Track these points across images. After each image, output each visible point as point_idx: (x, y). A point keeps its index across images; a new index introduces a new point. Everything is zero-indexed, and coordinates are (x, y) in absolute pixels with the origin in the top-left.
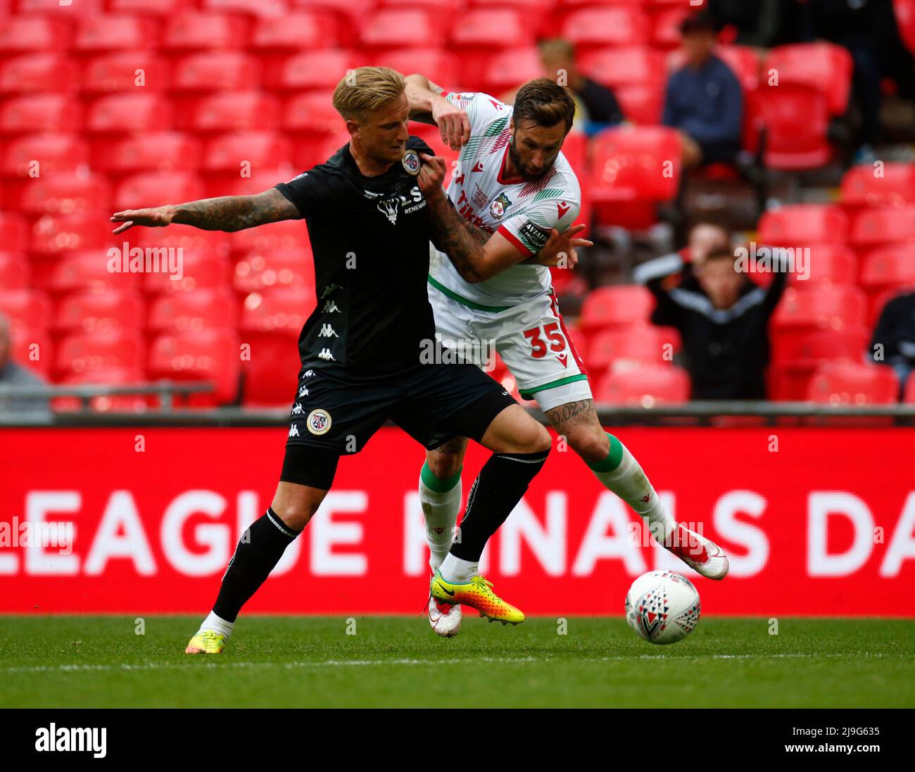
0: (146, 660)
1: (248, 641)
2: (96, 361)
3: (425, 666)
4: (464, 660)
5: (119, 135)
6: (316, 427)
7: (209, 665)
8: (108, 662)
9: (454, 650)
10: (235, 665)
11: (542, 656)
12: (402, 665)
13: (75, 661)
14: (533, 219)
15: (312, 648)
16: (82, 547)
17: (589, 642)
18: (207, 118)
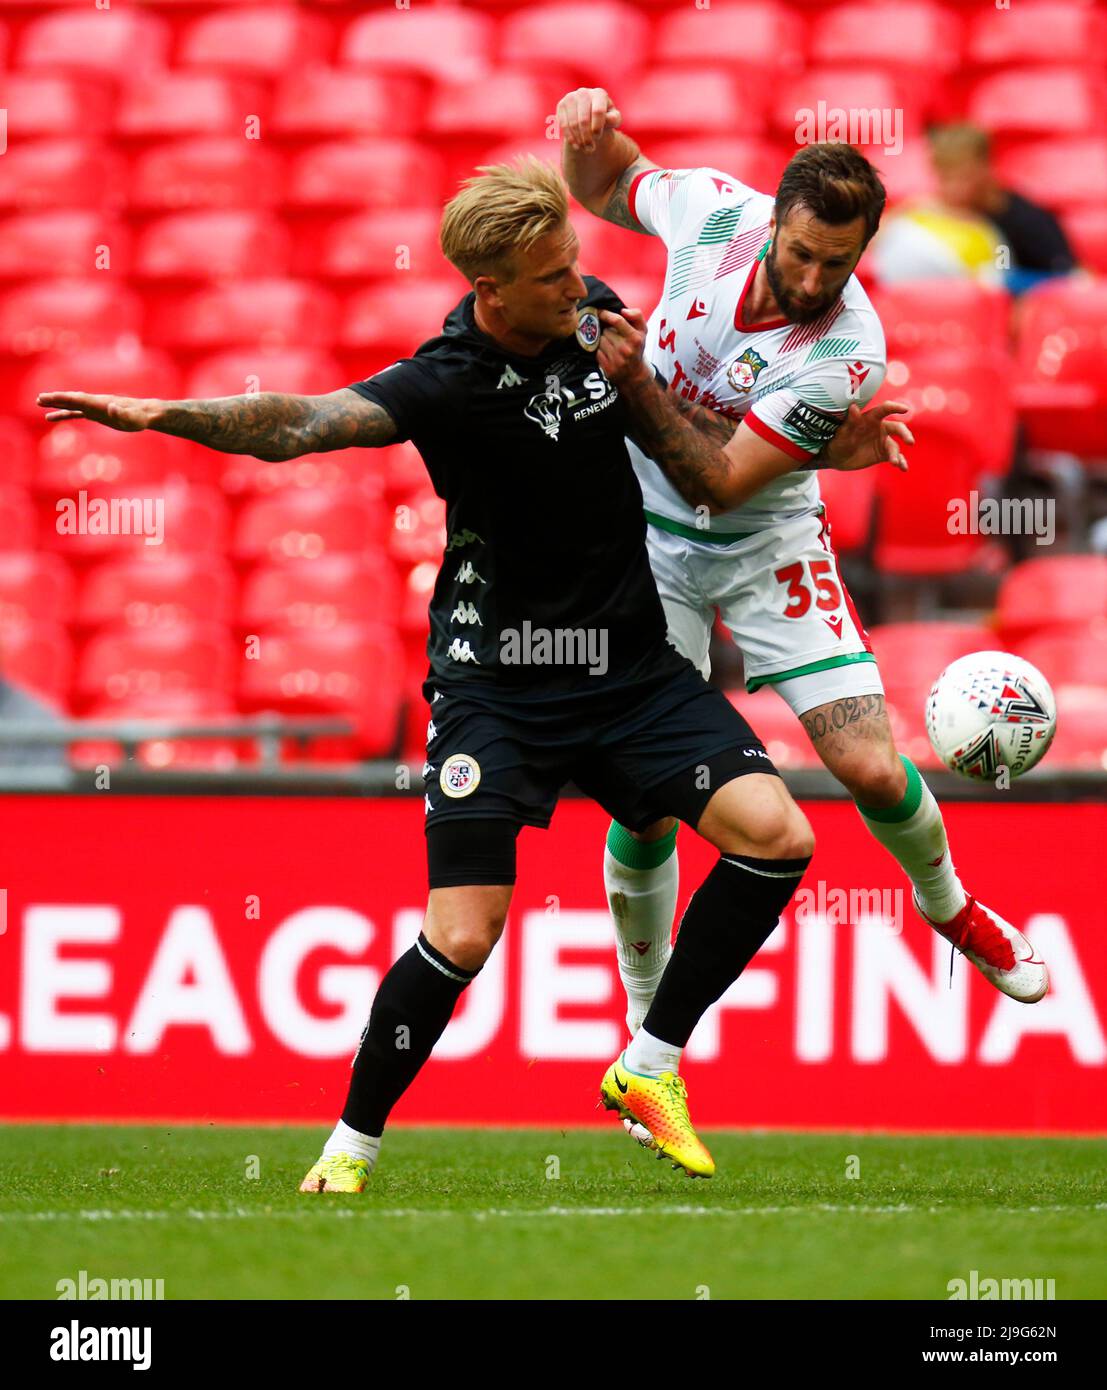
0: (231, 1203)
1: (410, 1172)
2: (147, 680)
3: (720, 1218)
4: (787, 1209)
5: (191, 284)
6: (456, 785)
7: (341, 1214)
8: (164, 1206)
9: (770, 1192)
10: (386, 1213)
11: (924, 1202)
12: (678, 1217)
13: (107, 1203)
14: (806, 397)
15: (521, 1185)
16: (120, 1003)
17: (1005, 1180)
18: (347, 257)
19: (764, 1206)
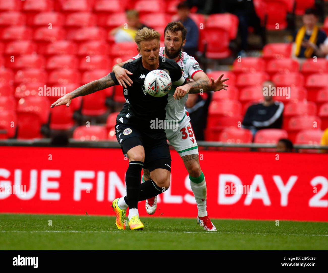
1: (17, 223)
4: (94, 231)
9: (91, 228)
12: (72, 233)
15: (40, 226)
19: (90, 231)
